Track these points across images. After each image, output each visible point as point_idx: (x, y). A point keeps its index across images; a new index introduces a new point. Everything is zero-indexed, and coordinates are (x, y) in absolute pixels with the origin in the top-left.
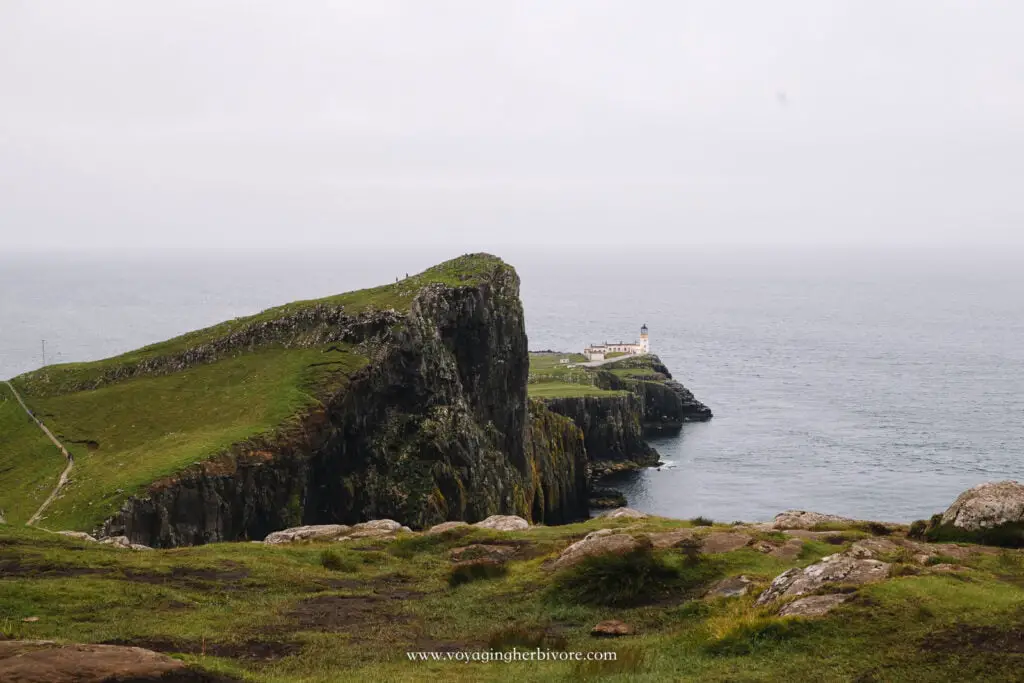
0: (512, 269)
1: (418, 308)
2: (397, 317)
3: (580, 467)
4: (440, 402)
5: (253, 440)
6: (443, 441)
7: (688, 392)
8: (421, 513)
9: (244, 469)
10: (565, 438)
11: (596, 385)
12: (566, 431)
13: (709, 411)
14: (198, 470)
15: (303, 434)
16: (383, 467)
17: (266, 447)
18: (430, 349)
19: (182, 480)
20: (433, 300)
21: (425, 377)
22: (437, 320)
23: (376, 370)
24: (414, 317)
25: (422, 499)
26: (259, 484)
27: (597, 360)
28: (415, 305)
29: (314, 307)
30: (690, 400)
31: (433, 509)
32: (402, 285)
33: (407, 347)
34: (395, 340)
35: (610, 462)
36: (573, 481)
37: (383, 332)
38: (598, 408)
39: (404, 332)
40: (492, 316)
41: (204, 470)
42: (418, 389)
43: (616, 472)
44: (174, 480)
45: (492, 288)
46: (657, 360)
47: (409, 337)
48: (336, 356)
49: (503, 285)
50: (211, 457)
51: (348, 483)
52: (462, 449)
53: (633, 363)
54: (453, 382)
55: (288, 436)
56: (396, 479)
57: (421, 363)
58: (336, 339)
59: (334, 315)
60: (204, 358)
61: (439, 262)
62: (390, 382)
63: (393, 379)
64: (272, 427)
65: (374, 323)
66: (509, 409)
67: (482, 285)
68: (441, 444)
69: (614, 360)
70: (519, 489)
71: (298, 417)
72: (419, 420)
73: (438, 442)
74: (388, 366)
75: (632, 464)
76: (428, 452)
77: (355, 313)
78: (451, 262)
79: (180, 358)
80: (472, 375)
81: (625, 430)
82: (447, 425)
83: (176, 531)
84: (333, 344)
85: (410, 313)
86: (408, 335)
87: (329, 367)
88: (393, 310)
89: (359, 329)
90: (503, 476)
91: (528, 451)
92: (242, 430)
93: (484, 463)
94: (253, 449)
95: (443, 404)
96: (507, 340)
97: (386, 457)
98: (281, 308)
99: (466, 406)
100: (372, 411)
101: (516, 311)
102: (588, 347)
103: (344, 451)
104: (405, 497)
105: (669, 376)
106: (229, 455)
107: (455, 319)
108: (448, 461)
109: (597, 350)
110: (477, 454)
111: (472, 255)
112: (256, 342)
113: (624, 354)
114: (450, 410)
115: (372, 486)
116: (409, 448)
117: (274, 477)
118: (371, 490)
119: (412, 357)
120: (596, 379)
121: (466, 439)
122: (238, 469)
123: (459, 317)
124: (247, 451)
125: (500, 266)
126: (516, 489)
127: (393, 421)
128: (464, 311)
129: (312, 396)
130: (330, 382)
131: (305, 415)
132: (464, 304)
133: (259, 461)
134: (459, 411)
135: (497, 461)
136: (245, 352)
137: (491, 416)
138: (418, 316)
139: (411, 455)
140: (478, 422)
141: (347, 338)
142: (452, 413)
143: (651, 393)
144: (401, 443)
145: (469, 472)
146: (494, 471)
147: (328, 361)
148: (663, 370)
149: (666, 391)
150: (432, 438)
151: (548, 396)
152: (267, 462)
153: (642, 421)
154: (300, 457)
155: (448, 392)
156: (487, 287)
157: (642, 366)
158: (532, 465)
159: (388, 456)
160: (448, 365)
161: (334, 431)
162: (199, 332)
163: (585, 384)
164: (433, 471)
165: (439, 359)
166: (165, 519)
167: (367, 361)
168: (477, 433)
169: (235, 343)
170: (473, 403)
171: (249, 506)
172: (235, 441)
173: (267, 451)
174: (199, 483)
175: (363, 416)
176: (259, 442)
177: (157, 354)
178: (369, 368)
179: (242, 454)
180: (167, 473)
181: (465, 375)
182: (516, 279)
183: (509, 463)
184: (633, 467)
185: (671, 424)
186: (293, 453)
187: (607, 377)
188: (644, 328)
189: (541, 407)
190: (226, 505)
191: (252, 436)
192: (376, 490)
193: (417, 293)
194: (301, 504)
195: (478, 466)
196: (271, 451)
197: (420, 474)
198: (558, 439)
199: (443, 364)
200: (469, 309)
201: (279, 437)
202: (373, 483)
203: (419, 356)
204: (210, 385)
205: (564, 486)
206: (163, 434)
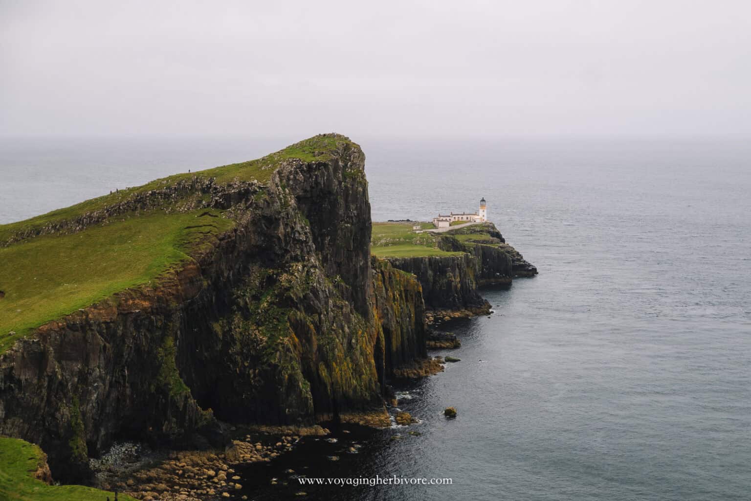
0: (358, 147)
1: (277, 179)
2: (260, 188)
3: (419, 315)
4: (296, 259)
5: (132, 290)
6: (297, 292)
7: (518, 254)
8: (278, 353)
9: (124, 315)
10: (406, 291)
11: (440, 248)
12: (407, 285)
13: (535, 269)
14: (82, 316)
15: (176, 285)
16: (247, 314)
17: (144, 297)
18: (287, 214)
19: (67, 324)
20: (291, 172)
21: (282, 238)
22: (293, 189)
23: (241, 231)
24: (274, 187)
25: (279, 341)
26: (137, 328)
27: (444, 227)
28: (275, 177)
29: (190, 179)
30: (519, 260)
31: (288, 350)
32: (264, 161)
33: (267, 212)
34: (257, 207)
35: (449, 311)
36: (413, 327)
37: (247, 200)
38: (439, 267)
39: (265, 200)
40: (340, 187)
41: (87, 316)
42: (277, 248)
43: (454, 319)
44: (60, 324)
45: (340, 163)
46: (493, 228)
47: (268, 204)
48: (208, 219)
49: (350, 160)
50: (94, 304)
51: (217, 327)
52: (314, 298)
53: (472, 230)
54: (306, 242)
55: (164, 287)
56: (258, 324)
57: (279, 225)
58: (208, 205)
59: (207, 186)
60: (98, 221)
61: (296, 141)
62: (253, 242)
63: (255, 239)
64: (150, 279)
65: (240, 191)
66: (354, 265)
67: (332, 160)
68: (296, 294)
69: (456, 227)
70: (363, 333)
71: (172, 271)
72: (278, 275)
73: (293, 293)
74: (251, 228)
75: (467, 312)
76: (285, 301)
77: (225, 184)
78: (307, 141)
79: (79, 221)
80: (323, 236)
81: (462, 286)
82: (301, 279)
83: (62, 368)
84: (206, 210)
85: (269, 184)
86: (268, 203)
87: (201, 229)
88: (256, 181)
89: (228, 198)
90: (349, 322)
91: (371, 301)
92: (123, 282)
93: (332, 311)
94: (132, 298)
95: (298, 261)
96: (353, 207)
97: (249, 306)
98: (164, 179)
99: (317, 263)
100: (237, 266)
101: (361, 183)
102: (437, 216)
103: (214, 301)
104: (265, 339)
105: (503, 241)
106: (110, 303)
107: (309, 189)
108: (302, 309)
109: (444, 219)
110: (327, 303)
111: (325, 135)
112: (142, 208)
113: (465, 222)
114: (304, 266)
115: (237, 330)
116: (269, 298)
117: (151, 322)
118: (237, 333)
119: (272, 221)
120: (439, 243)
121: (318, 291)
122: (118, 315)
123: (312, 187)
124: (126, 300)
125: (347, 145)
126: (360, 333)
127: (256, 275)
128: (317, 183)
129: (187, 254)
130: (202, 242)
131: (179, 270)
132: (316, 176)
133: (138, 308)
134: (312, 267)
135: (344, 309)
136: (132, 216)
137: (339, 272)
138: (277, 186)
139: (271, 304)
140: (328, 277)
141: (217, 205)
142: (306, 269)
143: (486, 254)
144: (262, 294)
145: (320, 318)
146: (342, 318)
147: (201, 224)
148: (498, 235)
149: (499, 253)
150: (288, 289)
151: (398, 256)
152: (144, 310)
153: (476, 277)
154: (174, 305)
155: (302, 251)
156: (337, 161)
157: (481, 232)
158: (374, 313)
159: (251, 304)
160: (302, 228)
161: (205, 283)
162: (96, 199)
163: (431, 246)
164: (288, 319)
165: (295, 223)
166: (51, 357)
167: (233, 224)
168: (327, 286)
169: (124, 209)
170: (325, 260)
171: (128, 346)
172: (117, 292)
173: (145, 300)
174: (83, 327)
175: (230, 270)
176: (137, 292)
177: (59, 218)
178: (236, 230)
179: (123, 302)
180: (55, 318)
181: (318, 238)
182: (361, 156)
183: (354, 311)
184: (468, 315)
185: (503, 280)
186: (167, 301)
187: (449, 241)
188: (483, 200)
189: (386, 264)
190: (107, 345)
191: (132, 287)
192: (241, 333)
193: (276, 167)
194: (175, 345)
195: (327, 313)
196: (149, 300)
197: (278, 319)
198: (401, 291)
199: (298, 227)
200: (321, 181)
201: (155, 289)
202: (239, 327)
203: (277, 220)
204: (102, 244)
205: (405, 331)
206: (59, 284)
